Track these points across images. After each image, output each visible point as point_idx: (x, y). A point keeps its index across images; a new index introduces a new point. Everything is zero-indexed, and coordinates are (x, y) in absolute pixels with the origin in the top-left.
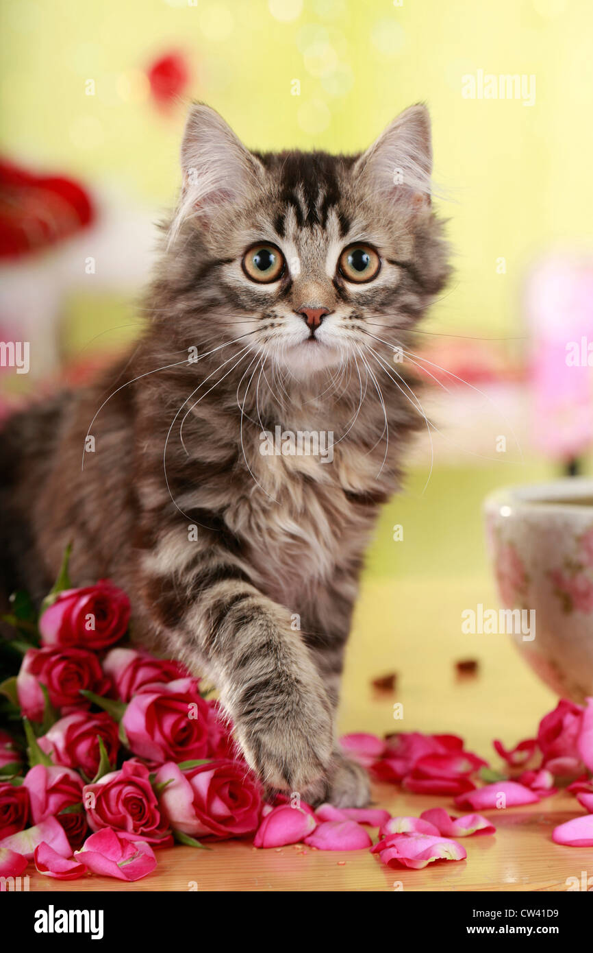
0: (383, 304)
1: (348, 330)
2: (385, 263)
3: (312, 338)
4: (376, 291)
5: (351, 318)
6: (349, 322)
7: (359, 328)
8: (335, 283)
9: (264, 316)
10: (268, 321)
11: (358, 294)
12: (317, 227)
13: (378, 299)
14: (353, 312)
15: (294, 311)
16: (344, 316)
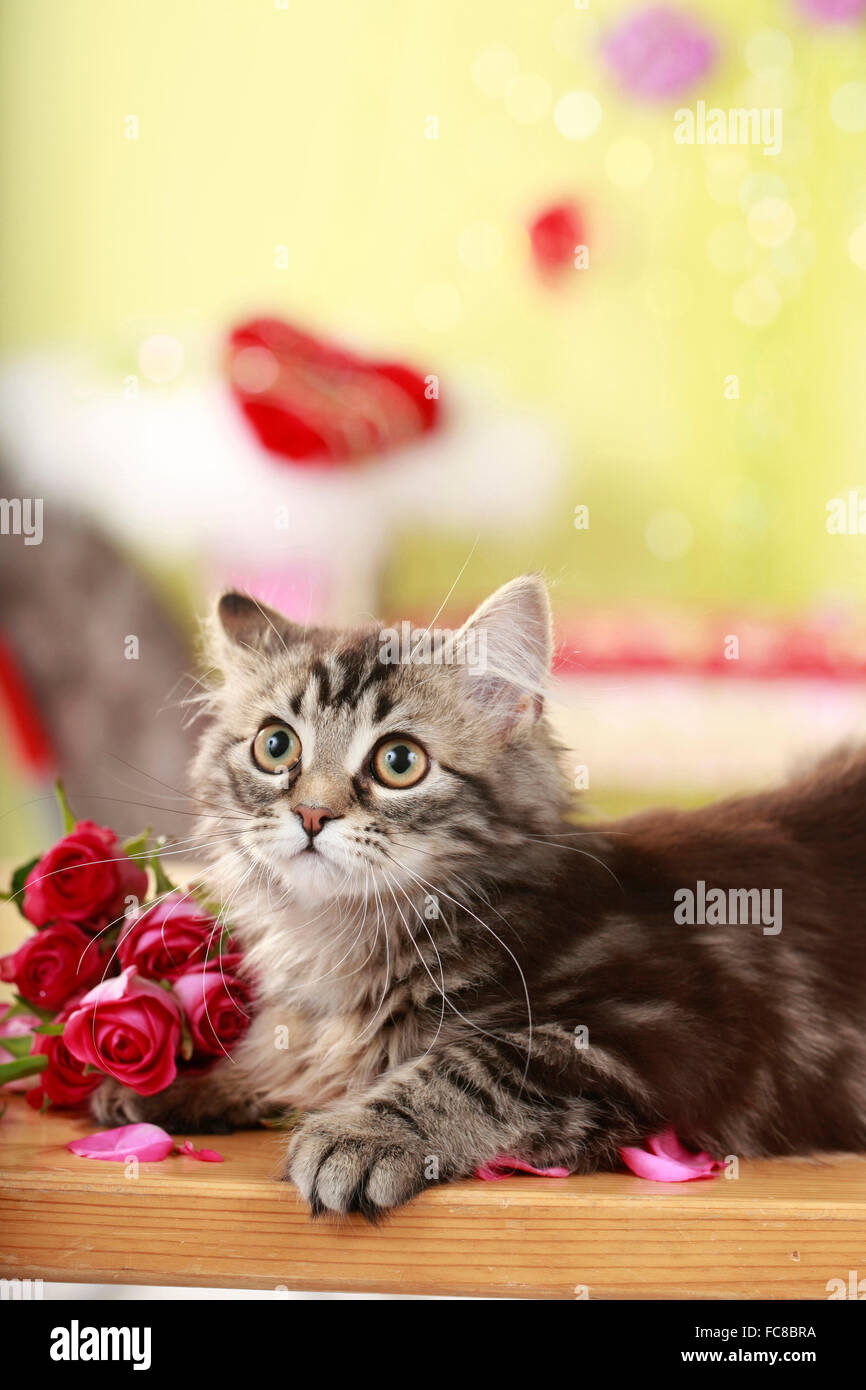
0: (424, 820)
1: (360, 845)
2: (435, 767)
3: (310, 848)
4: (415, 802)
5: (368, 829)
6: (364, 835)
7: (376, 844)
8: (355, 782)
9: (263, 814)
10: (262, 821)
11: (387, 801)
12: (346, 705)
13: (416, 812)
14: (374, 824)
15: (292, 810)
16: (356, 825)
